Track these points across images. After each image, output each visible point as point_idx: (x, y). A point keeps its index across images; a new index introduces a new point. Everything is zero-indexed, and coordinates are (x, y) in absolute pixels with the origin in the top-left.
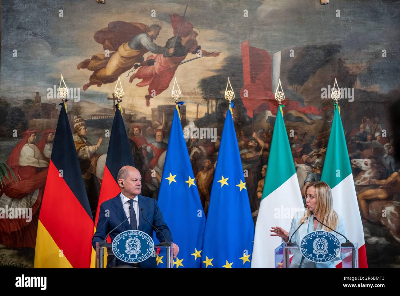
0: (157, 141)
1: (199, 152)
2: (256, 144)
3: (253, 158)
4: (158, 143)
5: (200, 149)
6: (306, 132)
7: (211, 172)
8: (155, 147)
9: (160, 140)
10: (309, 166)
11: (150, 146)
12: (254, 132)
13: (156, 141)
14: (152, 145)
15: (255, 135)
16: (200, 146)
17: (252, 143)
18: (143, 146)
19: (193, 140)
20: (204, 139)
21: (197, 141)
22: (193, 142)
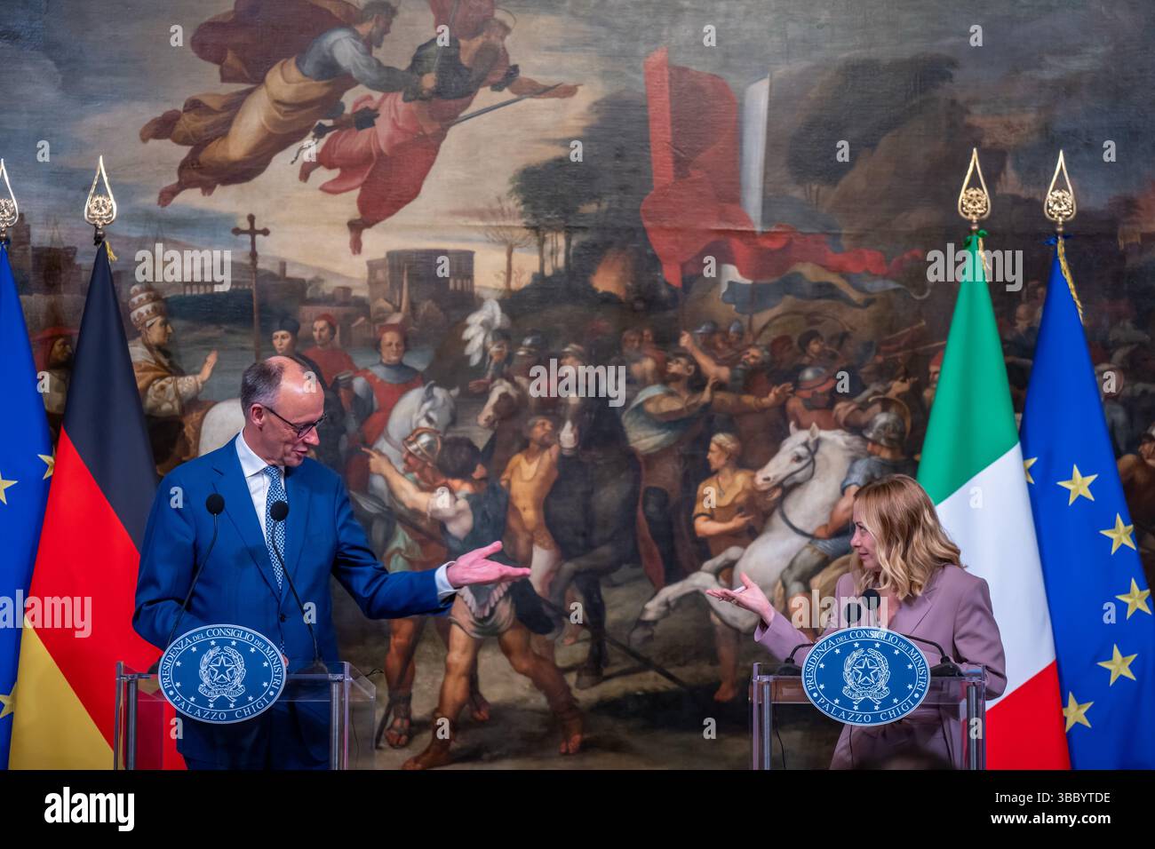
0: (384, 361)
1: (513, 393)
2: (692, 367)
3: (681, 411)
4: (387, 366)
5: (516, 385)
6: (848, 329)
7: (551, 455)
8: (378, 380)
9: (394, 358)
10: (858, 437)
11: (365, 376)
12: (684, 332)
13: (381, 363)
14: (370, 374)
15: (688, 342)
16: (517, 375)
17: (679, 366)
18: (341, 378)
19: (495, 358)
20: (530, 352)
21: (509, 358)
22: (496, 364)
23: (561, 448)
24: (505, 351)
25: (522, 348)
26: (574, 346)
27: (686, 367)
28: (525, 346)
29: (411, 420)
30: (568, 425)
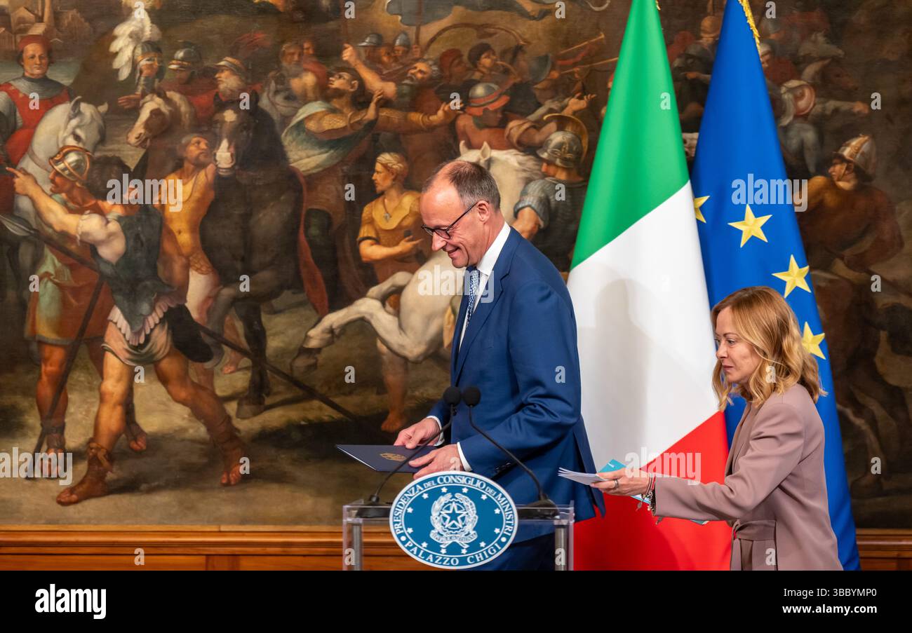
0: (27, 74)
1: (165, 109)
2: (356, 82)
3: (344, 128)
4: (30, 80)
5: (168, 101)
6: (522, 42)
7: (206, 176)
8: (21, 95)
9: (37, 72)
10: (531, 157)
12: (346, 45)
13: (24, 76)
15: (351, 56)
16: (169, 90)
17: (341, 81)
19: (145, 72)
20: (182, 66)
21: (160, 73)
22: (147, 78)
23: (218, 168)
24: (156, 64)
25: (174, 62)
26: (229, 59)
27: (349, 82)
28: (177, 60)
29: (58, 138)
30: (225, 144)
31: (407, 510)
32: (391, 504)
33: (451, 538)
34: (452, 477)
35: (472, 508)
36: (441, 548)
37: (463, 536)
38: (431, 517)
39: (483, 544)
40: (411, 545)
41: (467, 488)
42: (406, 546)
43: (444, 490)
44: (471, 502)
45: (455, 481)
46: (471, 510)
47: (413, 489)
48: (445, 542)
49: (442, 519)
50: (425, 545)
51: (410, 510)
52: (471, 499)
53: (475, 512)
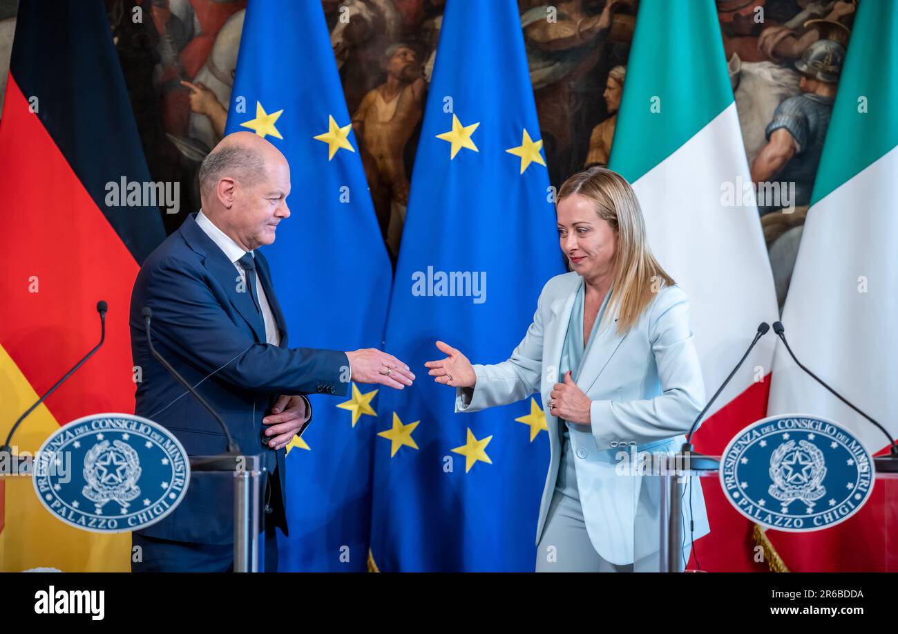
3: (573, 38)
31: (740, 461)
32: (721, 454)
33: (794, 494)
34: (796, 421)
35: (820, 458)
36: (781, 507)
37: (809, 491)
38: (770, 469)
39: (832, 502)
40: (746, 503)
41: (814, 434)
42: (740, 503)
43: (786, 436)
44: (818, 450)
45: (800, 425)
46: (818, 460)
47: (748, 435)
48: (787, 499)
49: (783, 472)
50: (762, 502)
51: (745, 461)
52: (819, 447)
53: (823, 463)
